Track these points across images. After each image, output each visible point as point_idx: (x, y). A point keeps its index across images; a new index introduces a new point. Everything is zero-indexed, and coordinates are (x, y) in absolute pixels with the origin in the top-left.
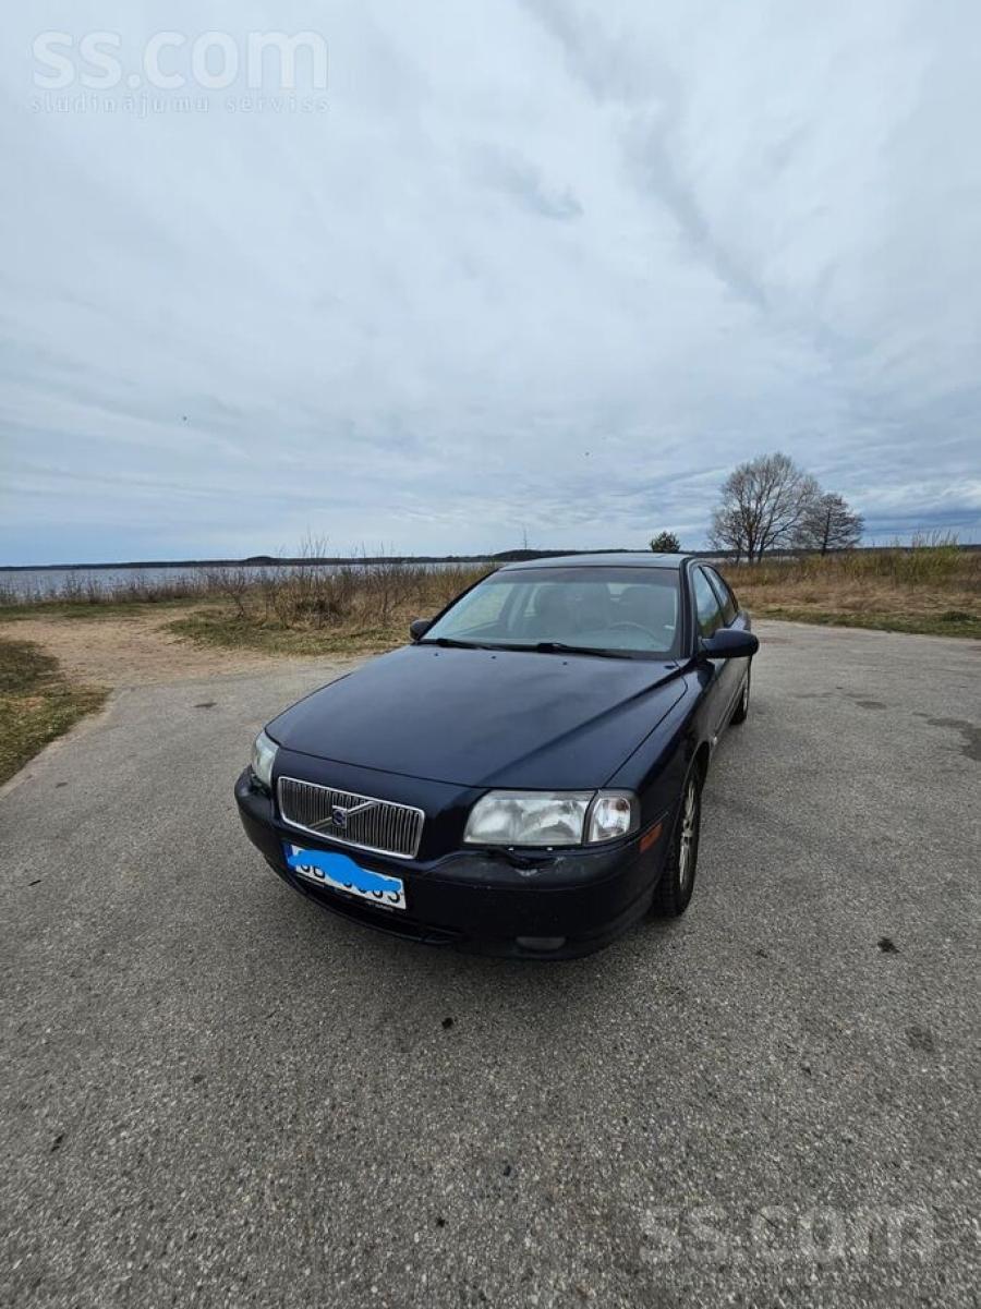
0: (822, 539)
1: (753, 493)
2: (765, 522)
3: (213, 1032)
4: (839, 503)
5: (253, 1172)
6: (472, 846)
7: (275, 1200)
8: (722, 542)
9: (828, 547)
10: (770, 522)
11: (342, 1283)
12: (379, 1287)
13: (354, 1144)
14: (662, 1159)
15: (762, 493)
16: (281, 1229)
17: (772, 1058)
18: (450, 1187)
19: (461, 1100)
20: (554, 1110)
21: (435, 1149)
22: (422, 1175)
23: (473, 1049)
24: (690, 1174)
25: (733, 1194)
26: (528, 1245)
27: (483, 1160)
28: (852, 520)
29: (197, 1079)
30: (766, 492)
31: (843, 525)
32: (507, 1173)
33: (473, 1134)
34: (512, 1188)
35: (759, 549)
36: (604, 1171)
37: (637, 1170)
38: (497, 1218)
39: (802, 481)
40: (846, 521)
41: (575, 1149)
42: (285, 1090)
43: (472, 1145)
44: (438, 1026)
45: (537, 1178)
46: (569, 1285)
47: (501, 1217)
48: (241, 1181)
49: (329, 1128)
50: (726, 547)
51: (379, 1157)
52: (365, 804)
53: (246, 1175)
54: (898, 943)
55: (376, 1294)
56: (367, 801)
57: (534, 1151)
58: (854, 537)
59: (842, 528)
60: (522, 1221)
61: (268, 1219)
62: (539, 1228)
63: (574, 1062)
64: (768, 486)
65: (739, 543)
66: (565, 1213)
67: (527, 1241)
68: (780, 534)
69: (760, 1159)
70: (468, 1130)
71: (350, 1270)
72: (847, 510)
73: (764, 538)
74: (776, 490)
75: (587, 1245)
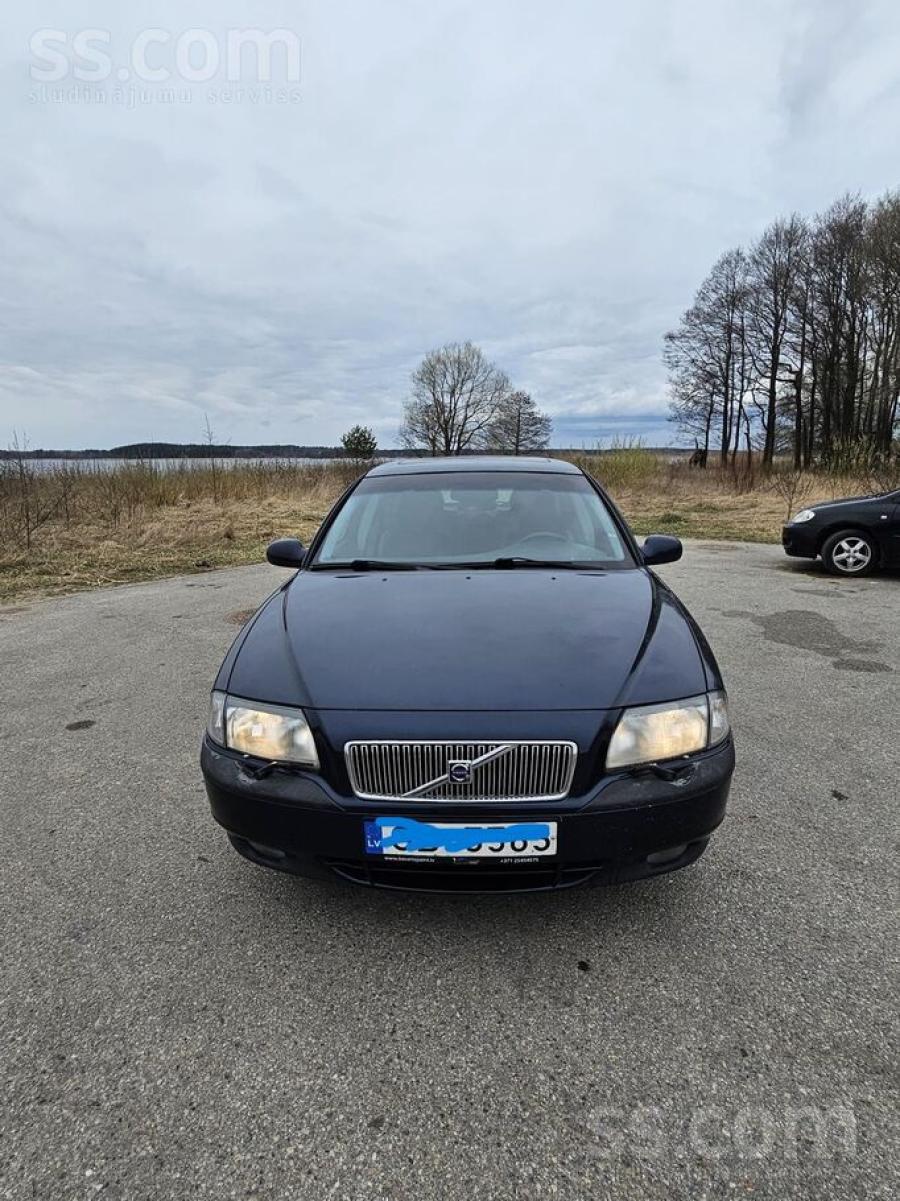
0: (514, 440)
1: (446, 385)
2: (460, 418)
3: (341, 1073)
4: (527, 401)
5: (534, 1165)
6: (617, 771)
7: (581, 1174)
8: (416, 439)
9: (521, 448)
10: (466, 418)
11: (704, 1196)
12: (733, 1181)
13: (605, 1096)
14: (835, 993)
15: (455, 386)
16: (611, 1191)
17: (839, 897)
18: (714, 1086)
19: (657, 1020)
20: (736, 996)
21: (674, 1065)
22: (684, 1088)
23: (627, 978)
24: (857, 993)
25: (892, 994)
26: (805, 1093)
27: (719, 1055)
28: (540, 421)
29: (377, 1123)
30: (459, 386)
31: (532, 425)
32: (745, 1054)
33: (692, 1039)
34: (759, 1063)
35: (455, 448)
36: (807, 1020)
37: (826, 1007)
38: (768, 1087)
39: (493, 375)
40: (535, 421)
41: (774, 1014)
42: (487, 1087)
43: (700, 1049)
44: (578, 973)
45: (768, 1047)
46: (854, 1102)
47: (769, 1085)
48: (532, 1180)
49: (566, 1095)
50: (420, 445)
51: (636, 1094)
52: (496, 751)
53: (531, 1172)
54: (843, 790)
55: (737, 1187)
56: (498, 746)
57: (748, 1030)
58: (544, 439)
59: (532, 428)
60: (786, 1080)
61: (590, 1191)
62: (801, 1078)
63: (715, 954)
64: (460, 380)
65: (433, 441)
66: (807, 1059)
67: (802, 1090)
68: (476, 432)
69: (887, 966)
70: (685, 1039)
71: (700, 1184)
72: (535, 410)
73: (460, 436)
74: (469, 385)
75: (840, 1070)
